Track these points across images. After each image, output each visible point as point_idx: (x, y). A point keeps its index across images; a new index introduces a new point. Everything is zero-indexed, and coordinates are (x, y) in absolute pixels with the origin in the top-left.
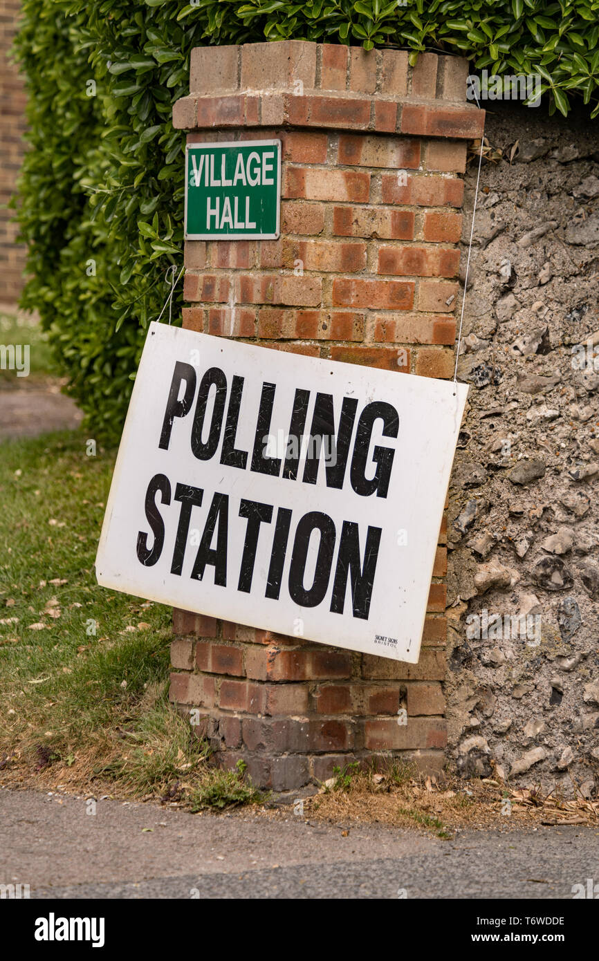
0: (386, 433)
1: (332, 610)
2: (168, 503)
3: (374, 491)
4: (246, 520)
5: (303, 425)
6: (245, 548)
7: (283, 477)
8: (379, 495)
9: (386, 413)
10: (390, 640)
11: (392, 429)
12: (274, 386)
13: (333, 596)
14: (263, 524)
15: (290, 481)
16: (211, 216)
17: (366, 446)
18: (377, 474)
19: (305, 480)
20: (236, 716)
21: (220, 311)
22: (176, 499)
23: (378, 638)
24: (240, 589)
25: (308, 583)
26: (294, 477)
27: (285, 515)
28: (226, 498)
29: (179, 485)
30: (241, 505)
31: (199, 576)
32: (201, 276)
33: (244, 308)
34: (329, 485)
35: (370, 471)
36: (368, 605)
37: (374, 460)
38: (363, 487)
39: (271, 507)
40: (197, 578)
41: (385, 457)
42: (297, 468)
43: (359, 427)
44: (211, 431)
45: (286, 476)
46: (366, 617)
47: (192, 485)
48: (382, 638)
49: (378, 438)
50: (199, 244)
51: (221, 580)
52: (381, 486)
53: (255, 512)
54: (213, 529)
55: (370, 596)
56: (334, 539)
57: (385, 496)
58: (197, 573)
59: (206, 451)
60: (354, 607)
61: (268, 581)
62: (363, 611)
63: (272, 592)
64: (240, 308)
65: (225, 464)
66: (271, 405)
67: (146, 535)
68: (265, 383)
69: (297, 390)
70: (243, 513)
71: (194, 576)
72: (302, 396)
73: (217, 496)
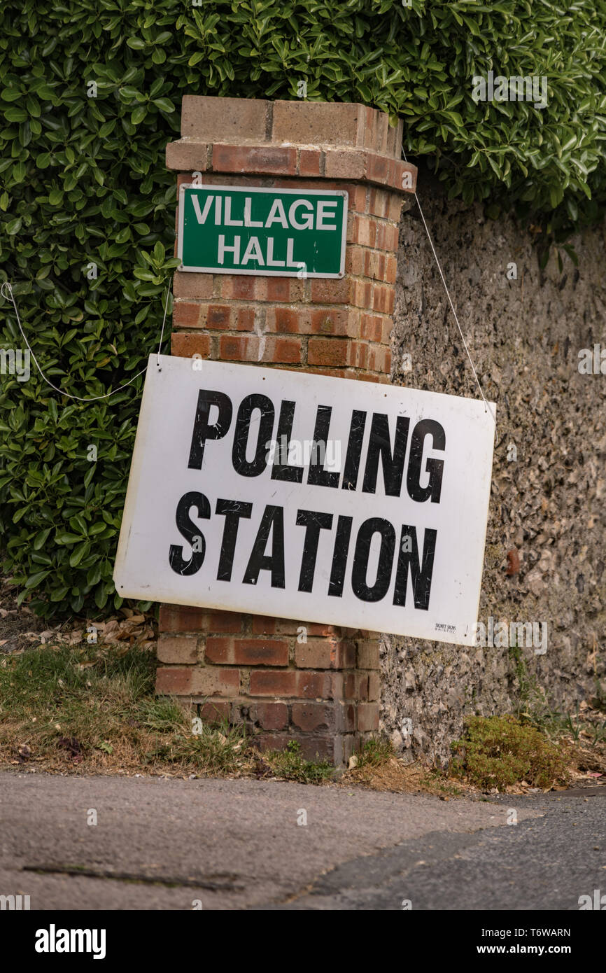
0: (435, 447)
1: (395, 603)
2: (208, 517)
3: (428, 497)
4: (304, 528)
5: (361, 442)
6: (304, 553)
7: (343, 488)
8: (433, 501)
9: (434, 428)
10: (449, 627)
11: (440, 444)
12: (330, 408)
13: (395, 591)
14: (323, 531)
15: (349, 492)
16: (226, 253)
17: (420, 459)
18: (430, 483)
19: (364, 490)
20: (278, 702)
21: (239, 338)
22: (218, 512)
23: (438, 625)
24: (300, 589)
25: (371, 580)
26: (353, 488)
27: (346, 522)
28: (280, 510)
29: (220, 501)
30: (298, 515)
31: (253, 580)
32: (205, 306)
33: (282, 337)
34: (388, 493)
35: (424, 480)
36: (428, 598)
37: (427, 471)
38: (418, 495)
39: (331, 516)
40: (250, 582)
41: (436, 468)
42: (356, 479)
43: (412, 442)
44: (257, 451)
45: (345, 487)
46: (426, 608)
47: (237, 500)
48: (442, 626)
49: (429, 452)
50: (202, 276)
51: (278, 582)
52: (434, 492)
53: (313, 522)
54: (267, 538)
55: (429, 589)
56: (394, 541)
57: (438, 502)
58: (250, 577)
59: (253, 469)
60: (415, 600)
61: (331, 580)
62: (423, 603)
63: (335, 590)
64: (275, 337)
65: (278, 479)
66: (328, 426)
67: (181, 548)
68: (319, 406)
69: (354, 411)
70: (300, 521)
71: (247, 580)
72: (359, 417)
73: (269, 509)
